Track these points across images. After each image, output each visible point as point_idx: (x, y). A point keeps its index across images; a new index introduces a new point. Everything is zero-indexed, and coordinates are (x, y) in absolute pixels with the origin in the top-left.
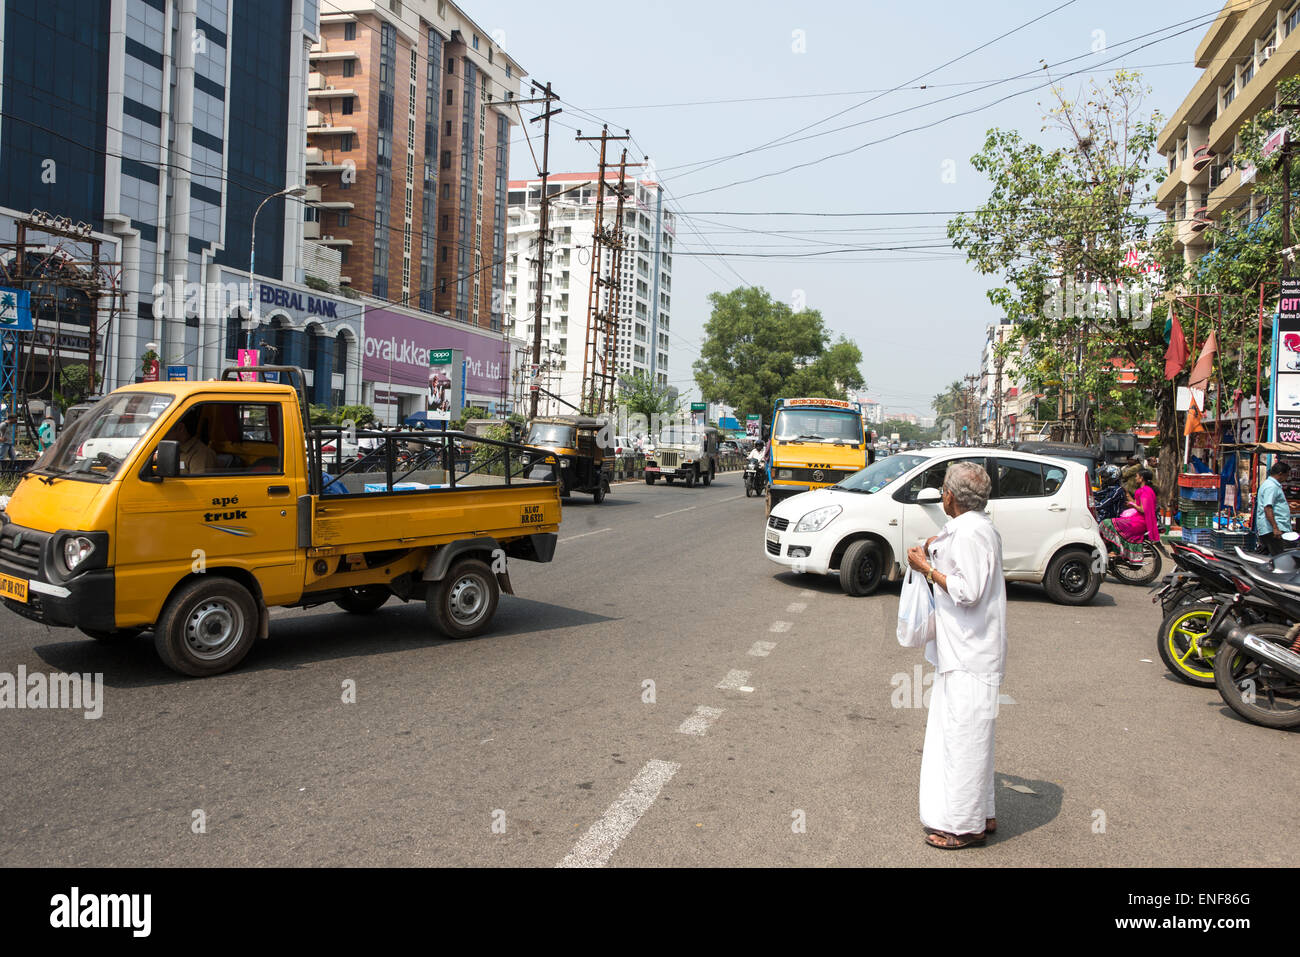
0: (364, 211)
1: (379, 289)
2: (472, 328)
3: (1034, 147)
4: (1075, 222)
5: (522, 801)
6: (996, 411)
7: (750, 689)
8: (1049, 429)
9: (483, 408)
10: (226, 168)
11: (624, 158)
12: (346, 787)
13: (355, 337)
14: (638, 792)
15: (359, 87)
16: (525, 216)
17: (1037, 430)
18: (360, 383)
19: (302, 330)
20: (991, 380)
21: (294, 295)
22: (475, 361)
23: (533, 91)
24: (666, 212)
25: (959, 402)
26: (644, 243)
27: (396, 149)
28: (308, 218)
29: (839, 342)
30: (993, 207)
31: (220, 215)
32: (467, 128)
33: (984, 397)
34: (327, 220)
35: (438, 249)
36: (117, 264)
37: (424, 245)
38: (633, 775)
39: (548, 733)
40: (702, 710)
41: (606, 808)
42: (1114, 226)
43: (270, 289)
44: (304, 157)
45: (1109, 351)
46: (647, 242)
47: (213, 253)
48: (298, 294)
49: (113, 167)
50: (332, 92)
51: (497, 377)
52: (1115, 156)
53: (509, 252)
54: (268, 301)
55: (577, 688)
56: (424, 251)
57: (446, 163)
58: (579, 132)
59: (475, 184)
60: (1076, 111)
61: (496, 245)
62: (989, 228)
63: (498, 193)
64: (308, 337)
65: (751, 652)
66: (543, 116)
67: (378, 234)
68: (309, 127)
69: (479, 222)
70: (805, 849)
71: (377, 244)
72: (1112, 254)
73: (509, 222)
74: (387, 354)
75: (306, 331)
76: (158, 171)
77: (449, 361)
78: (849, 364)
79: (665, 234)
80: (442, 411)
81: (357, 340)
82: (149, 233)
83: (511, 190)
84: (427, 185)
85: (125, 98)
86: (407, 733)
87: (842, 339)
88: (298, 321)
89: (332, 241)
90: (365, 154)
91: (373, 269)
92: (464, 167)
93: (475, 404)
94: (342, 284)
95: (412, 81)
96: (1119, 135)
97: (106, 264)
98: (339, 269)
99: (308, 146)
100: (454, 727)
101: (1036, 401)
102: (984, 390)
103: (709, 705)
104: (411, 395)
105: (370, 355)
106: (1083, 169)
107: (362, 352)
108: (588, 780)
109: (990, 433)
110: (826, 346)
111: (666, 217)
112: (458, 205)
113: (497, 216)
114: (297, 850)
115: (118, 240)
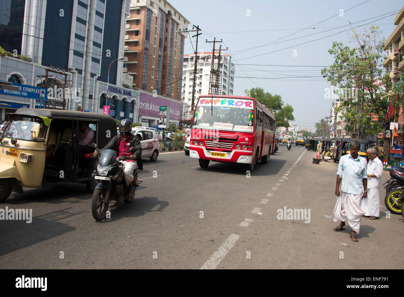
0: (140, 64)
1: (144, 88)
2: (172, 99)
3: (347, 47)
4: (360, 70)
5: (193, 244)
6: (335, 128)
7: (261, 214)
8: (351, 134)
9: (175, 124)
10: (102, 52)
11: (220, 48)
12: (141, 237)
13: (137, 102)
14: (228, 243)
15: (140, 28)
16: (188, 65)
17: (347, 134)
18: (138, 116)
19: (121, 100)
20: (333, 118)
21: (119, 89)
22: (172, 110)
23: (193, 28)
24: (232, 64)
25: (323, 125)
26: (225, 73)
27: (150, 46)
28: (124, 67)
29: (286, 106)
30: (335, 65)
31: (99, 66)
32: (172, 39)
33: (331, 124)
34: (129, 67)
35: (162, 75)
36: (71, 81)
37: (158, 74)
38: (226, 238)
39: (200, 225)
40: (246, 219)
41: (219, 247)
42: (372, 72)
43: (112, 88)
44: (124, 48)
45: (370, 110)
46: (226, 73)
47: (97, 77)
48: (120, 89)
49: (71, 53)
50: (132, 29)
51: (179, 115)
52: (371, 51)
53: (183, 76)
54: (112, 91)
55: (208, 212)
56: (158, 76)
57: (165, 50)
58: (207, 40)
59: (174, 56)
60: (360, 37)
61: (179, 74)
62: (334, 72)
63: (180, 58)
64: (123, 102)
65: (261, 202)
66: (196, 35)
67: (144, 71)
68: (125, 40)
69: (174, 67)
70: (280, 261)
71: (144, 74)
72: (371, 81)
73: (184, 67)
74: (146, 107)
75: (122, 100)
76: (83, 54)
77: (166, 110)
78: (290, 112)
79: (232, 71)
80: (163, 125)
81: (137, 103)
82: (80, 72)
83: (184, 57)
84: (159, 56)
85: (75, 34)
86: (158, 222)
87: (288, 104)
88: (120, 97)
89: (131, 73)
90: (141, 47)
91: (142, 82)
92: (170, 50)
93: (172, 123)
94: (133, 86)
95: (156, 26)
96: (372, 45)
97: (68, 81)
98: (132, 82)
99: (125, 45)
100: (171, 221)
101: (347, 126)
102: (331, 122)
103: (249, 218)
104: (153, 120)
105: (141, 107)
106: (362, 54)
107: (138, 107)
108: (213, 239)
109: (332, 135)
110: (282, 107)
111: (232, 66)
112: (168, 62)
113: (180, 65)
114: (129, 254)
115: (71, 74)
